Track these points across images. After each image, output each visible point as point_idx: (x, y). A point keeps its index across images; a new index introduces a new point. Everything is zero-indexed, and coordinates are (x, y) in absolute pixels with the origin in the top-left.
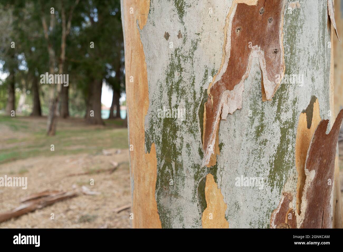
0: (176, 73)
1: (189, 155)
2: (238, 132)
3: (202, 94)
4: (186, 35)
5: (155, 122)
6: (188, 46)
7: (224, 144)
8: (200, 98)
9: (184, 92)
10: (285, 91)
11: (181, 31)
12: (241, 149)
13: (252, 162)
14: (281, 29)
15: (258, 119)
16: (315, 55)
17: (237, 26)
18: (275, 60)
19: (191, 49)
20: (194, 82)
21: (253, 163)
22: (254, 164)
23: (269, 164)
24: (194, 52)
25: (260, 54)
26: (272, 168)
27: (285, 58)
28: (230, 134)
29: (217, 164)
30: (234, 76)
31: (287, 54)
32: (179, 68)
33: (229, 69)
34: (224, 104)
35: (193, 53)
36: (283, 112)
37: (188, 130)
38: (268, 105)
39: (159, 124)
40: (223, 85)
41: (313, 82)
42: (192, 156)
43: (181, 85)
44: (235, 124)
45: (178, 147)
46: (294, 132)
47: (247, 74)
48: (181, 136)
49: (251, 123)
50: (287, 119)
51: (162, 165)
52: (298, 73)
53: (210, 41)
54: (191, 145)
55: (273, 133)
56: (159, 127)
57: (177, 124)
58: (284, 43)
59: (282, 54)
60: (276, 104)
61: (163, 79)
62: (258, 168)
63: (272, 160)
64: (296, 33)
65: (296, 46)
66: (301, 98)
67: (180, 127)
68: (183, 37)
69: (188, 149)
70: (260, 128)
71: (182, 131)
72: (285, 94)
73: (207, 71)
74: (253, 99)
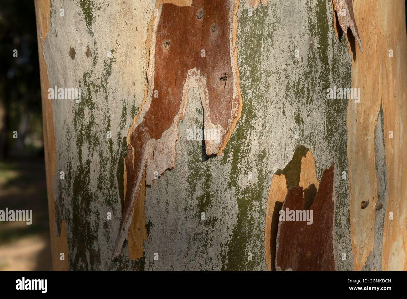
0: (86, 111)
1: (108, 239)
2: (172, 206)
3: (120, 144)
4: (96, 52)
5: (63, 186)
6: (100, 70)
7: (153, 224)
8: (118, 150)
9: (97, 141)
10: (244, 140)
11: (90, 46)
12: (178, 232)
13: (195, 253)
14: (232, 41)
15: (201, 185)
16: (301, 79)
17: (163, 39)
18: (224, 91)
19: (104, 75)
20: (109, 126)
21: (196, 255)
22: (197, 258)
23: (220, 257)
24: (108, 79)
25: (201, 82)
26: (225, 264)
27: (241, 87)
28: (160, 208)
29: (144, 256)
30: (161, 116)
31: (245, 81)
32: (89, 104)
33: (154, 105)
34: (149, 161)
35: (106, 80)
36: (241, 173)
37: (104, 201)
38: (216, 162)
39: (68, 190)
40: (146, 130)
41: (299, 123)
42: (111, 241)
43: (94, 130)
44: (167, 193)
45: (92, 228)
46: (261, 206)
47: (182, 113)
48: (96, 210)
49: (191, 191)
50: (248, 184)
51: (74, 255)
52: (267, 109)
53: (128, 63)
54: (109, 225)
55: (225, 207)
56: (69, 195)
57: (91, 190)
58: (240, 63)
59: (236, 81)
60: (229, 161)
61: (70, 120)
62: (203, 263)
63: (225, 251)
64: (261, 46)
65: (261, 67)
66: (273, 151)
67: (94, 196)
68: (93, 55)
69: (106, 231)
70: (205, 199)
71: (97, 202)
72: (243, 145)
73: (125, 109)
74: (193, 153)
